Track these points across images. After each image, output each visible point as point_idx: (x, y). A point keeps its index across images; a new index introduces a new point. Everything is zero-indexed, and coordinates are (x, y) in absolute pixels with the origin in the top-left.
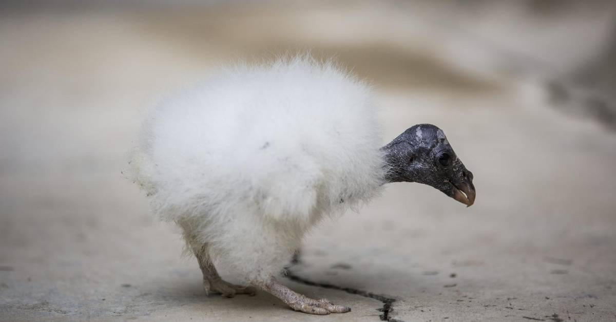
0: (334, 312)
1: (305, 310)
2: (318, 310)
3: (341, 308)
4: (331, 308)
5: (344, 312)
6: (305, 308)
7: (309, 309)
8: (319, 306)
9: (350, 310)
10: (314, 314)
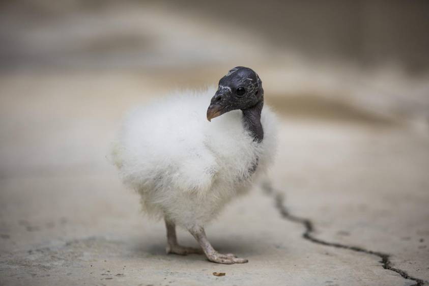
0: (238, 263)
1: (217, 261)
2: (225, 261)
3: (242, 260)
4: (235, 260)
5: (244, 262)
6: (217, 259)
7: (220, 260)
8: (226, 259)
9: (247, 261)
10: (223, 264)
